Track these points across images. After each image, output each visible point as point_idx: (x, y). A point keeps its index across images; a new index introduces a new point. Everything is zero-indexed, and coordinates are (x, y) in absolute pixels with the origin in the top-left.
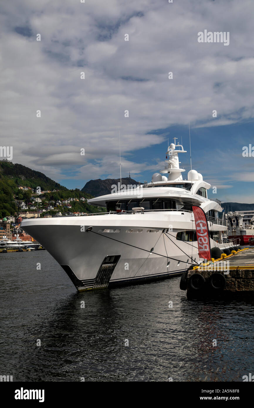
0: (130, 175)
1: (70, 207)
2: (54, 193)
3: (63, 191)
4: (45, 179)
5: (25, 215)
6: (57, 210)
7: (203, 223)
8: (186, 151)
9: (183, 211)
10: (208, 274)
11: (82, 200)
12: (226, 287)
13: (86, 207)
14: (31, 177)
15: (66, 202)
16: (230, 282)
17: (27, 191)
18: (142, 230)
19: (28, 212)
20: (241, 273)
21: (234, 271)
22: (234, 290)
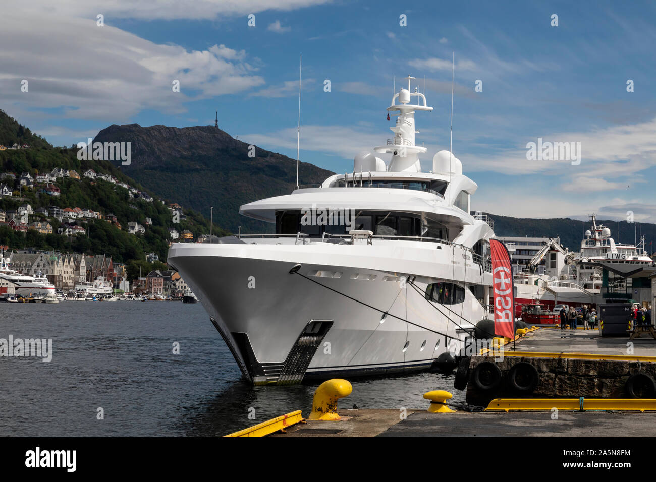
0: (217, 121)
1: (57, 194)
2: (15, 151)
3: (39, 148)
6: (21, 199)
8: (432, 109)
9: (439, 242)
10: (508, 364)
11: (88, 178)
12: (537, 388)
13: (97, 197)
15: (47, 178)
18: (376, 276)
20: (565, 364)
21: (554, 360)
22: (552, 393)
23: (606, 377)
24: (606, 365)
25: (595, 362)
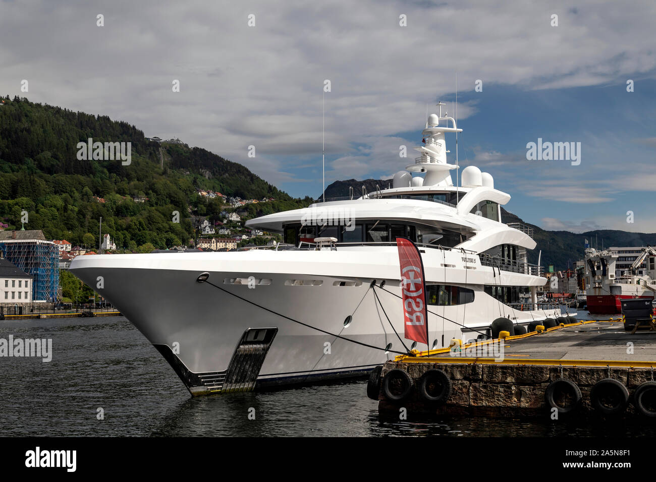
2: (265, 204)
3: (282, 200)
4: (249, 177)
5: (209, 244)
6: (269, 237)
7: (414, 271)
8: (461, 130)
10: (420, 371)
12: (451, 398)
14: (222, 173)
16: (459, 388)
17: (213, 200)
18: (322, 281)
19: (214, 239)
20: (480, 371)
21: (469, 366)
22: (466, 403)
23: (525, 384)
24: (524, 371)
25: (512, 368)
